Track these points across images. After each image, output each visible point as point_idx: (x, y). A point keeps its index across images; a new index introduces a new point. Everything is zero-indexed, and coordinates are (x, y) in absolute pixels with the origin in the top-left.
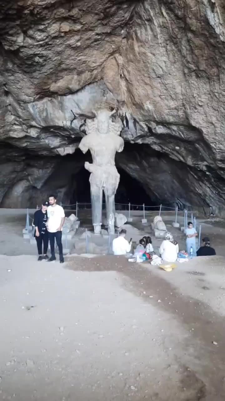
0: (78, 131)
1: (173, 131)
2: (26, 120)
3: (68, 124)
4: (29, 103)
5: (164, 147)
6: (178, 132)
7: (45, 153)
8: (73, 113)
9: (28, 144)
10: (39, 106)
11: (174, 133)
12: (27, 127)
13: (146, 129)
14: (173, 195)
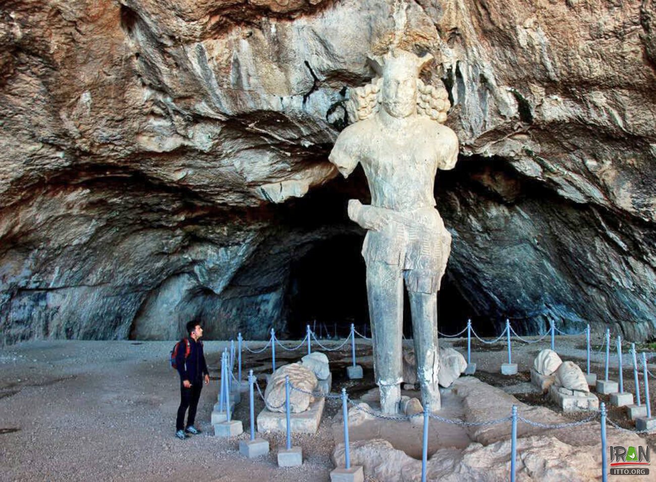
0: (323, 126)
1: (592, 111)
2: (181, 98)
3: (296, 103)
4: (188, 42)
5: (550, 165)
6: (607, 110)
7: (232, 199)
8: (311, 70)
9: (190, 172)
10: (215, 53)
11: (594, 115)
12: (185, 120)
13: (513, 110)
14: (536, 298)
